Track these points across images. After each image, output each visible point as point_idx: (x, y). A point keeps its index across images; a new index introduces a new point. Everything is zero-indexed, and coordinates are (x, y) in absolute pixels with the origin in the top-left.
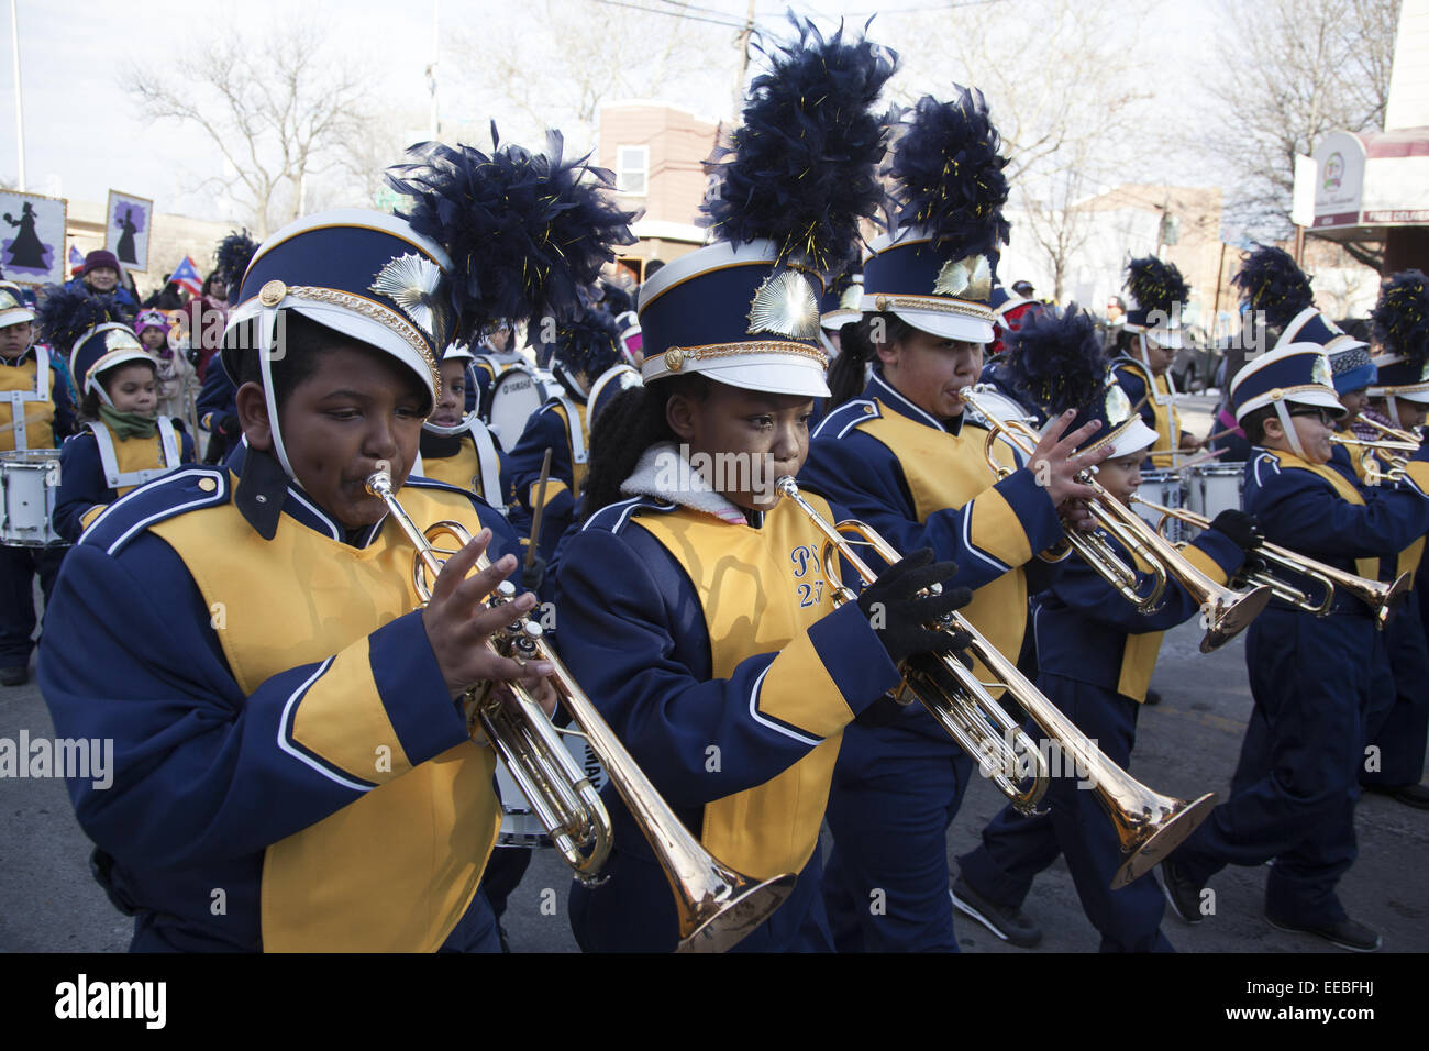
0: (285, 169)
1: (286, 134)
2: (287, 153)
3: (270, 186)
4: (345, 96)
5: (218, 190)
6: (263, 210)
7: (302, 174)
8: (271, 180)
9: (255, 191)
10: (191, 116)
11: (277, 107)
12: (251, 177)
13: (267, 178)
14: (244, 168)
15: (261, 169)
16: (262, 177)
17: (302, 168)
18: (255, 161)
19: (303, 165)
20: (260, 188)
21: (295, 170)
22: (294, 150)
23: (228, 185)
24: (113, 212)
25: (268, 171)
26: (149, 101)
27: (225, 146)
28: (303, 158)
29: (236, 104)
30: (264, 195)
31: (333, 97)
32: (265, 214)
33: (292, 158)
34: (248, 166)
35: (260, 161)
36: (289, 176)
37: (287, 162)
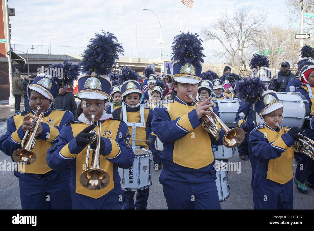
0: (239, 48)
1: (239, 39)
2: (239, 43)
3: (235, 53)
4: (255, 26)
5: (222, 55)
6: (233, 59)
7: (243, 48)
8: (235, 51)
9: (231, 55)
10: (216, 38)
11: (236, 33)
12: (230, 51)
13: (234, 51)
14: (228, 49)
15: (232, 49)
16: (232, 51)
17: (243, 47)
18: (231, 47)
19: (243, 46)
20: (232, 54)
21: (241, 48)
22: (241, 42)
23: (224, 54)
24: (165, 65)
25: (234, 49)
26: (207, 36)
27: (224, 45)
28: (243, 44)
29: (227, 33)
30: (233, 55)
31: (251, 27)
32: (233, 60)
33: (240, 45)
34: (229, 49)
35: (232, 47)
36: (240, 49)
37: (239, 46)
